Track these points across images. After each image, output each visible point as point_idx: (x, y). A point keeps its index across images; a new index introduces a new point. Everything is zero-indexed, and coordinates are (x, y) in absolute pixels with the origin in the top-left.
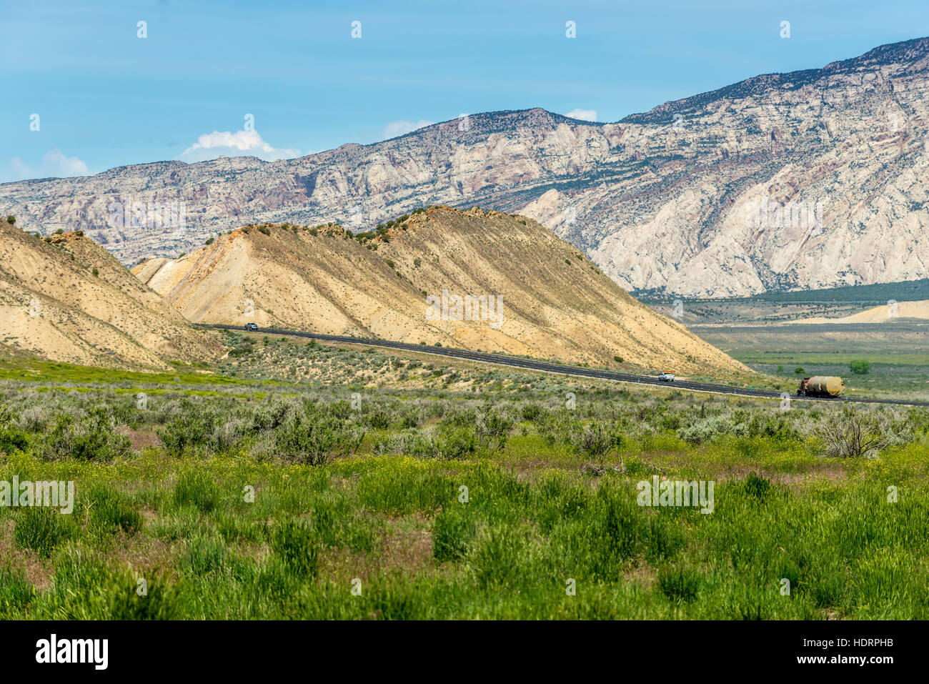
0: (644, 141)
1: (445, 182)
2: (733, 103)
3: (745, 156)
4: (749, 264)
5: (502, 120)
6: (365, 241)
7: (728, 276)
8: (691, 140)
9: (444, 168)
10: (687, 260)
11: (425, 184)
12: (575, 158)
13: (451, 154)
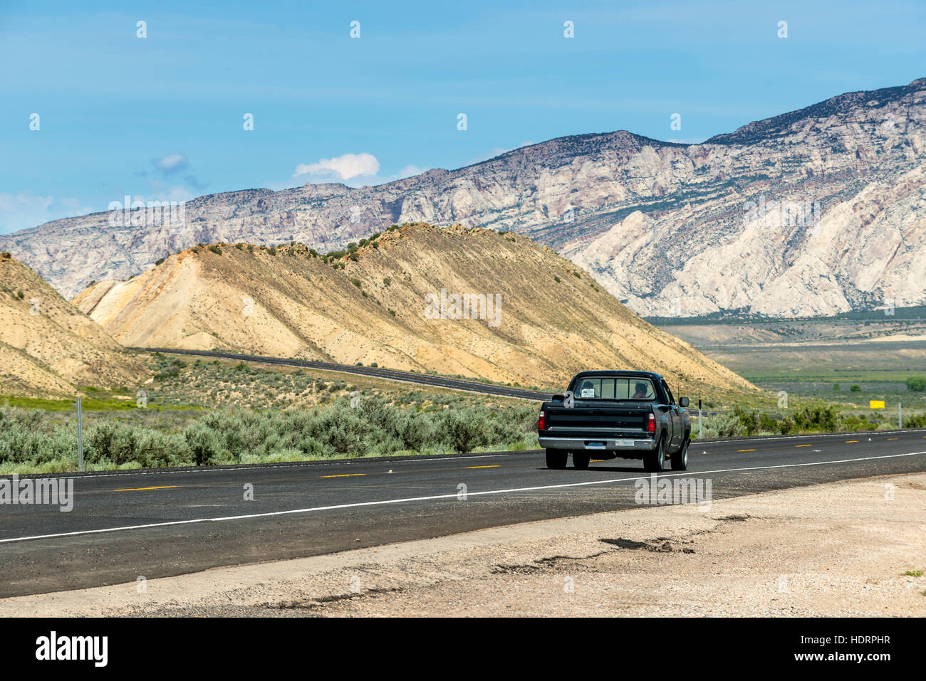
0: (728, 161)
1: (531, 206)
2: (817, 122)
3: (830, 175)
4: (834, 283)
5: (587, 143)
6: (331, 261)
7: (813, 295)
8: (776, 160)
9: (529, 192)
10: (772, 280)
11: (510, 208)
12: (661, 181)
13: (536, 178)
